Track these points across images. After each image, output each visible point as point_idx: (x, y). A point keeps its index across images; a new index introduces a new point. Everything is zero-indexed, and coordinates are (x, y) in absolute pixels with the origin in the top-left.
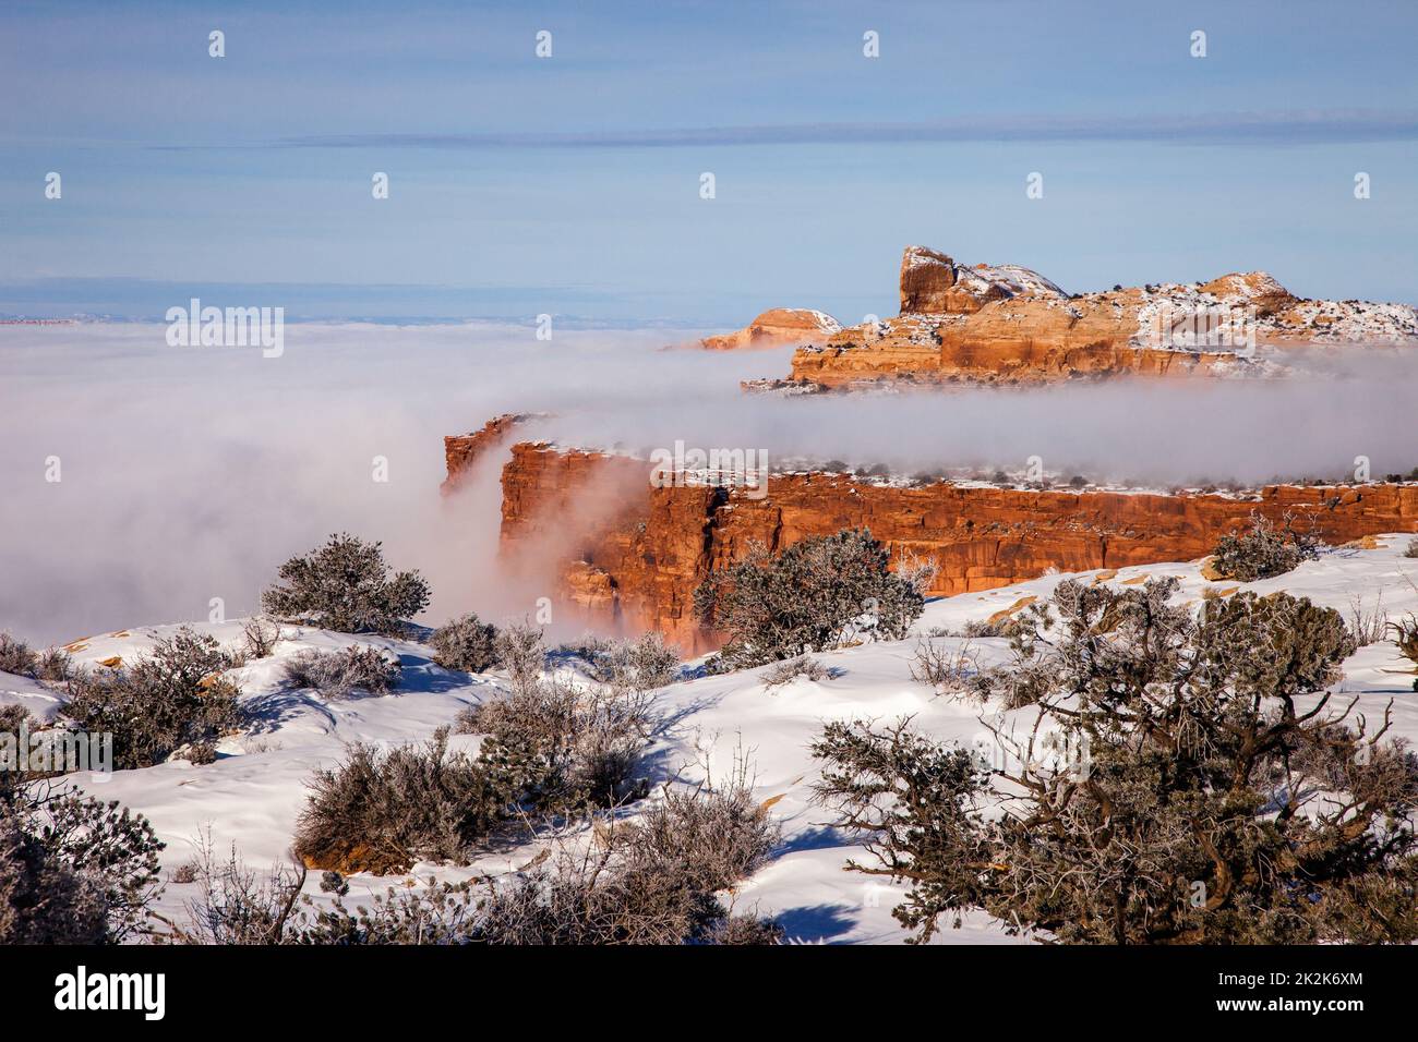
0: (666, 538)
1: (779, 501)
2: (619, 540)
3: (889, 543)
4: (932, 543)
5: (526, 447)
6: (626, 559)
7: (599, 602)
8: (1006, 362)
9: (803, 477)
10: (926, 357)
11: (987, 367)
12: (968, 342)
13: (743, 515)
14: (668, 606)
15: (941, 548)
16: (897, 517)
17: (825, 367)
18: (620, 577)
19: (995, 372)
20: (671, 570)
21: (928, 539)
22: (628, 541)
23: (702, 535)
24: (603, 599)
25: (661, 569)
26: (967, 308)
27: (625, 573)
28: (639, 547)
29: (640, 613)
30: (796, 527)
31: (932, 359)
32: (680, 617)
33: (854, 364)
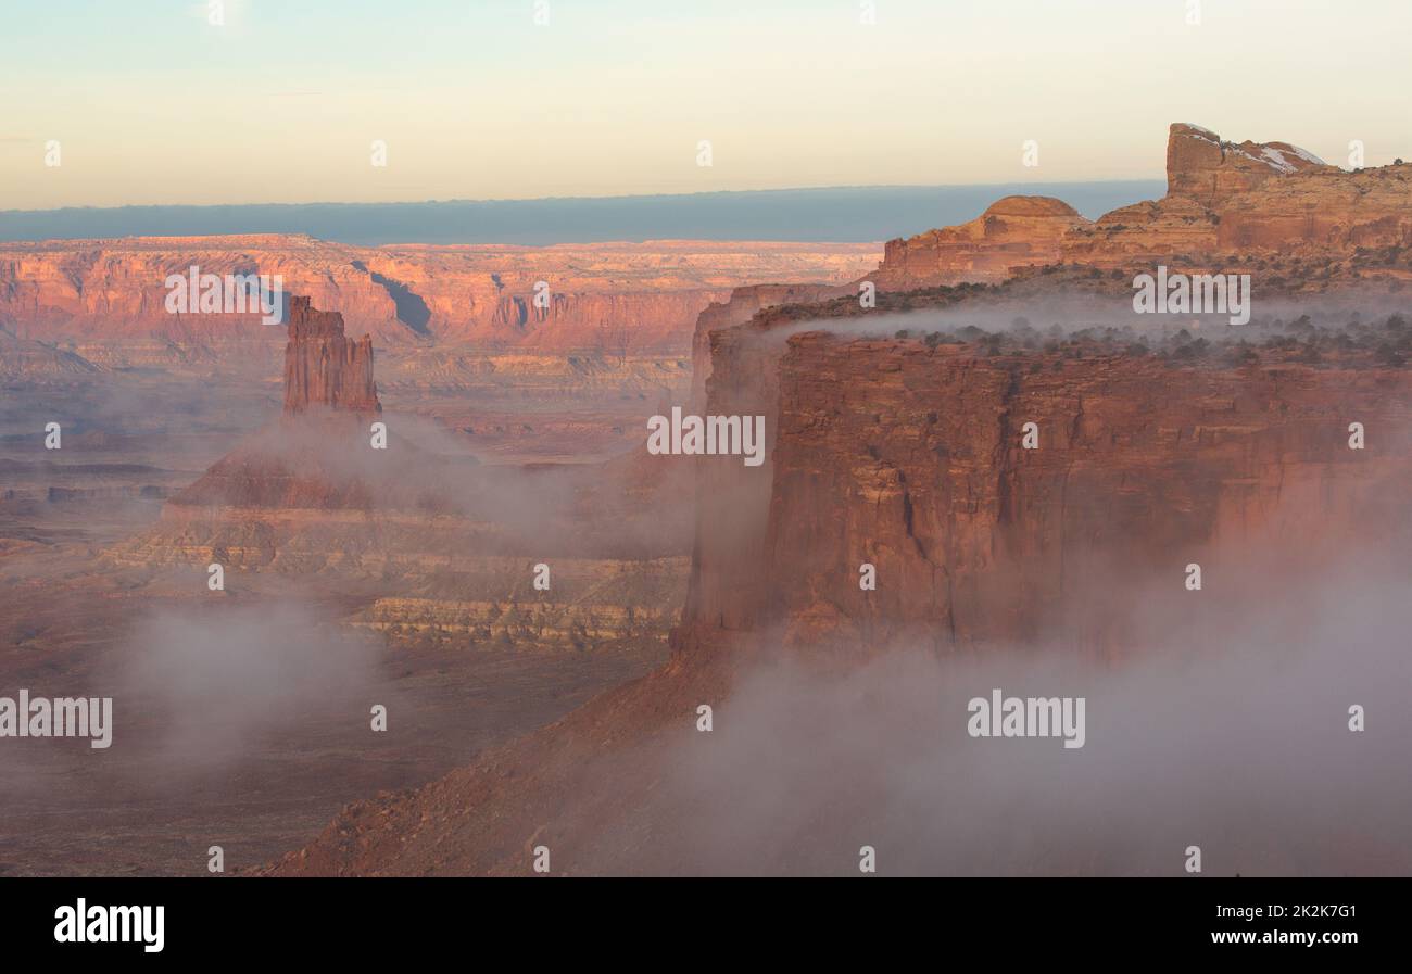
0: (959, 429)
1: (1078, 388)
2: (909, 432)
3: (1198, 429)
4: (1244, 428)
5: (803, 338)
6: (915, 452)
7: (889, 498)
8: (1287, 241)
9: (1104, 361)
10: (1202, 237)
11: (1267, 247)
12: (1246, 221)
13: (1040, 403)
14: (963, 500)
15: (1253, 433)
16: (1207, 401)
17: (1096, 251)
18: (909, 472)
19: (1275, 251)
20: (965, 463)
21: (1238, 424)
22: (917, 433)
23: (999, 425)
24: (892, 494)
25: (955, 462)
26: (1236, 187)
27: (915, 468)
28: (930, 440)
29: (932, 509)
30: (1097, 414)
31: (1209, 239)
32: (976, 511)
33: (1127, 247)
